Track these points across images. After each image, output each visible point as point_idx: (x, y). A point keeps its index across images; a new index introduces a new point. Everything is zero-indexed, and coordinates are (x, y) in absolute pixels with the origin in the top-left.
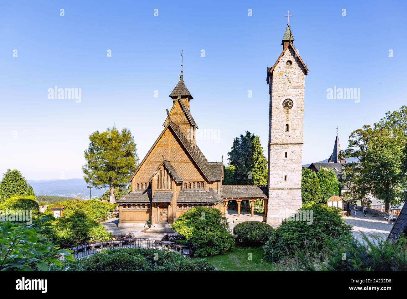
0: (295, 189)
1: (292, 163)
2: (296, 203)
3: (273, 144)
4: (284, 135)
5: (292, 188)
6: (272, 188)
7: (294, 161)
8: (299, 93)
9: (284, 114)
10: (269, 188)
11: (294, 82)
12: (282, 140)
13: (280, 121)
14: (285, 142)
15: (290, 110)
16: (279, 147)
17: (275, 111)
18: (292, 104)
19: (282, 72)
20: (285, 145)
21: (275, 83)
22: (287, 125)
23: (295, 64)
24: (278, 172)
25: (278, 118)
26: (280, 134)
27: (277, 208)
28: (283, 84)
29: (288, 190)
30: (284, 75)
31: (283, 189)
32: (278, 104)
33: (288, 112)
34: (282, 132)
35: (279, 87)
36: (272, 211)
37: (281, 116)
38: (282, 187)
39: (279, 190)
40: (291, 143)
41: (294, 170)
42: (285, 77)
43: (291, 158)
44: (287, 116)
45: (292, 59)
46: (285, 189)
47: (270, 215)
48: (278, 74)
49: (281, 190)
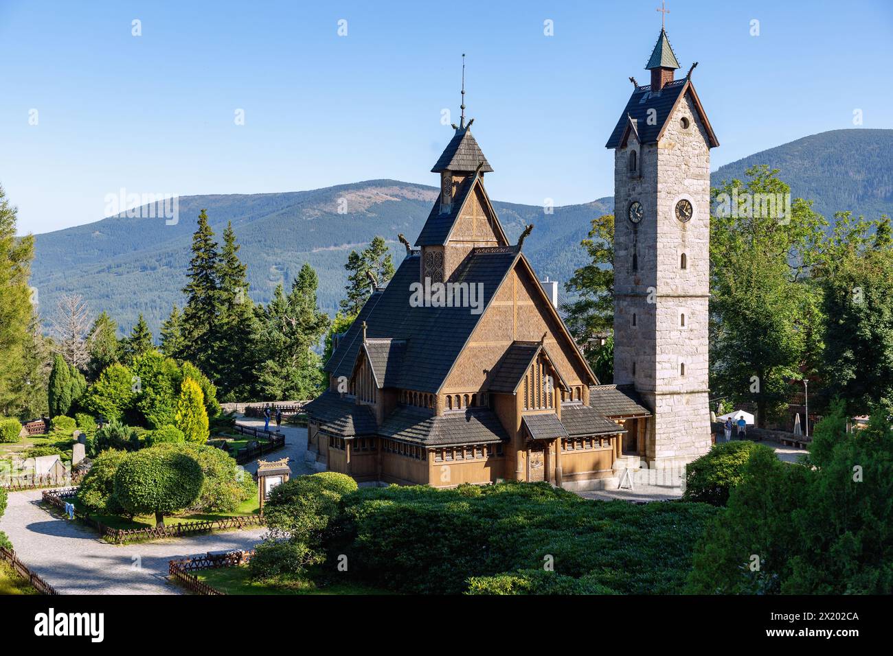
0: (698, 392)
1: (692, 337)
2: (701, 422)
3: (661, 297)
4: (678, 277)
5: (695, 391)
6: (661, 393)
7: (695, 332)
8: (700, 188)
9: (678, 232)
10: (656, 393)
11: (693, 164)
12: (674, 287)
13: (672, 247)
14: (680, 292)
15: (688, 224)
16: (671, 303)
17: (664, 223)
18: (689, 211)
19: (673, 140)
20: (680, 299)
21: (662, 163)
22: (683, 256)
23: (693, 126)
24: (669, 356)
25: (669, 240)
26: (672, 275)
27: (671, 435)
28: (675, 168)
29: (688, 396)
30: (676, 148)
31: (679, 394)
32: (667, 209)
33: (684, 228)
34: (675, 270)
35: (670, 173)
36: (662, 443)
37: (672, 236)
38: (676, 389)
39: (672, 396)
40: (691, 294)
41: (696, 352)
42: (678, 152)
43: (690, 326)
44: (683, 236)
45: (688, 115)
46: (682, 393)
47: (660, 452)
48: (667, 146)
49: (675, 396)
